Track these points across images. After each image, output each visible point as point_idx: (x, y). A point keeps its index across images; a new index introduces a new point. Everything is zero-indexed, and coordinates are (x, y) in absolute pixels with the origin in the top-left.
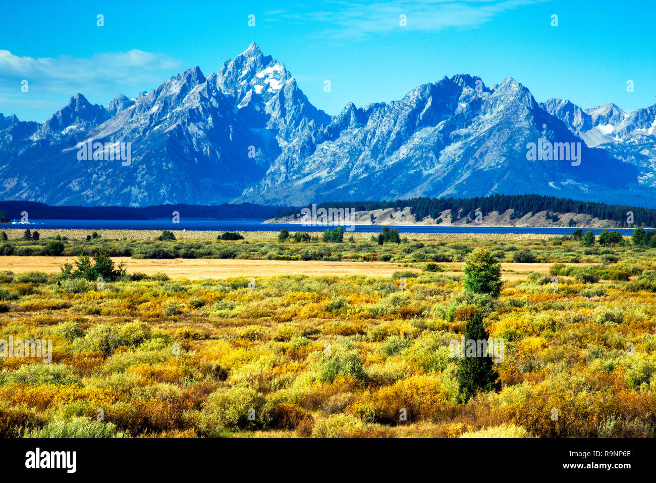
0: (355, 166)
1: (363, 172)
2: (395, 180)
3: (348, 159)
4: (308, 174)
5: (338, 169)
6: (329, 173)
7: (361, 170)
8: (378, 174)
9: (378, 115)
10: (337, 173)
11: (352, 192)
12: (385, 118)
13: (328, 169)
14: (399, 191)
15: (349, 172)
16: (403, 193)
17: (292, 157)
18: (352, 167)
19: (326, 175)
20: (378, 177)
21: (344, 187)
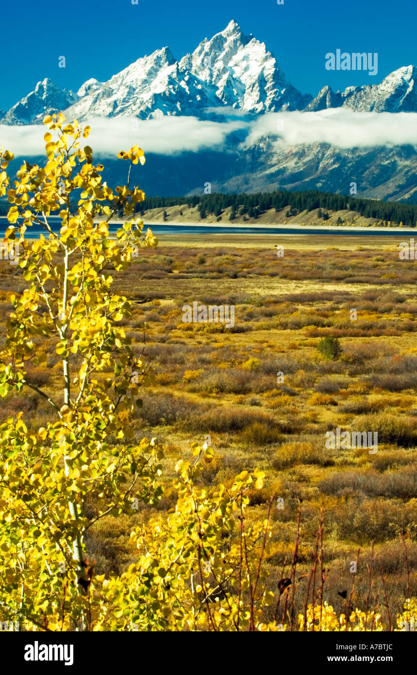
0: (326, 156)
1: (334, 163)
2: (367, 172)
3: (319, 148)
4: (274, 165)
5: (307, 159)
6: (296, 163)
7: (332, 161)
8: (349, 165)
9: (354, 100)
10: (305, 164)
11: (319, 185)
12: (361, 103)
13: (296, 159)
14: (370, 185)
15: (319, 163)
16: (375, 187)
17: (259, 146)
18: (322, 158)
19: (294, 165)
20: (349, 168)
21: (311, 179)
